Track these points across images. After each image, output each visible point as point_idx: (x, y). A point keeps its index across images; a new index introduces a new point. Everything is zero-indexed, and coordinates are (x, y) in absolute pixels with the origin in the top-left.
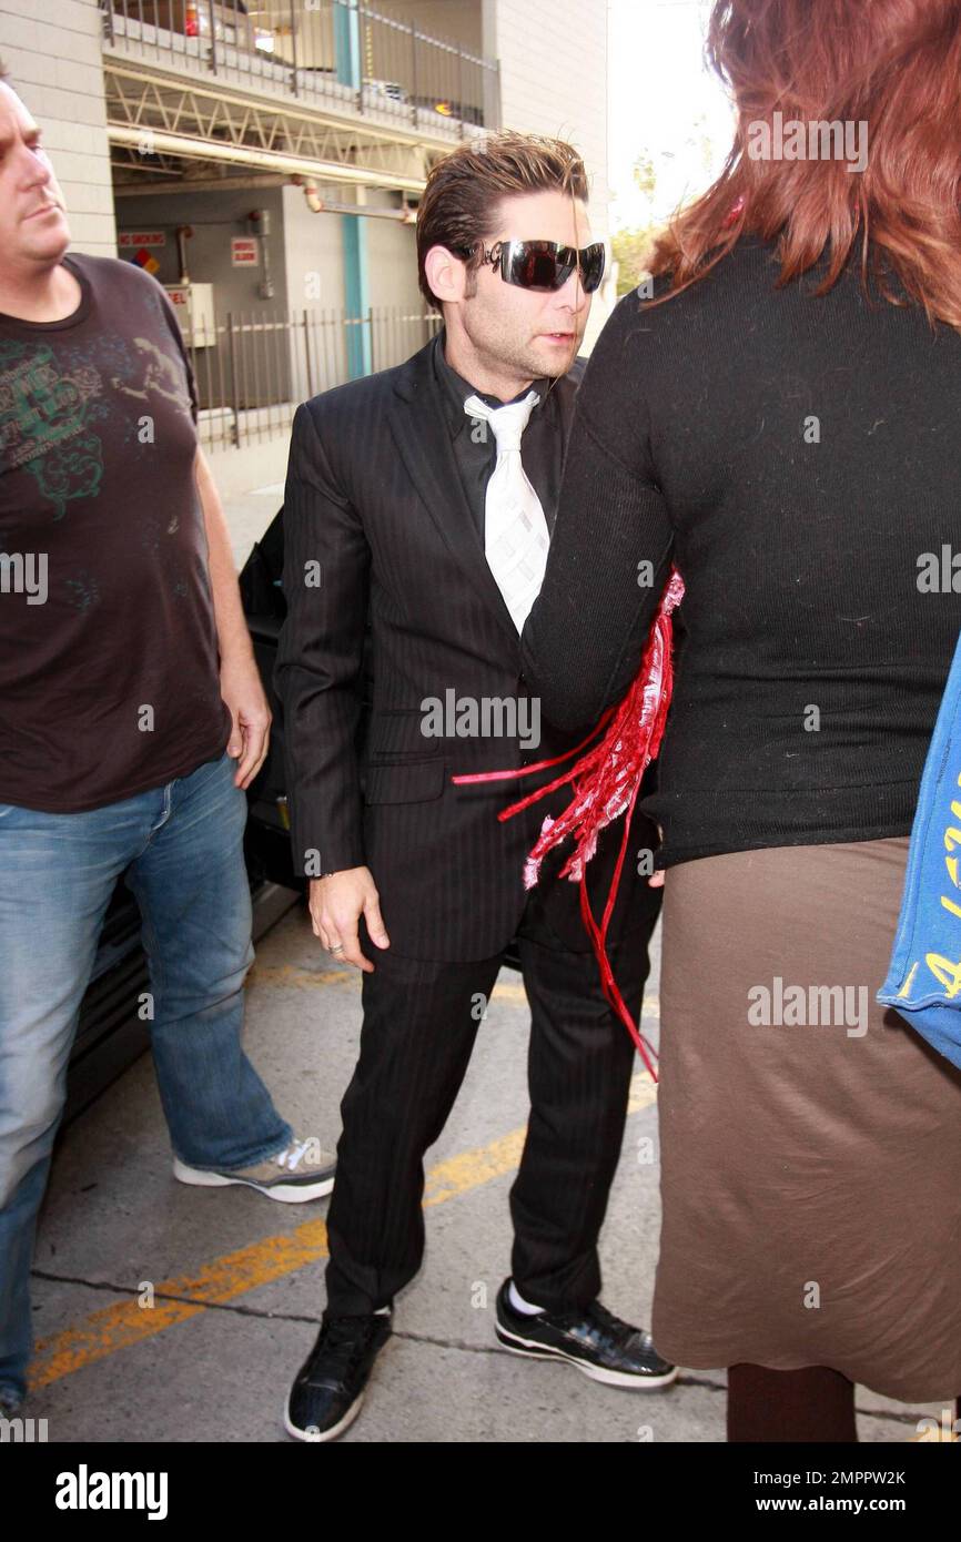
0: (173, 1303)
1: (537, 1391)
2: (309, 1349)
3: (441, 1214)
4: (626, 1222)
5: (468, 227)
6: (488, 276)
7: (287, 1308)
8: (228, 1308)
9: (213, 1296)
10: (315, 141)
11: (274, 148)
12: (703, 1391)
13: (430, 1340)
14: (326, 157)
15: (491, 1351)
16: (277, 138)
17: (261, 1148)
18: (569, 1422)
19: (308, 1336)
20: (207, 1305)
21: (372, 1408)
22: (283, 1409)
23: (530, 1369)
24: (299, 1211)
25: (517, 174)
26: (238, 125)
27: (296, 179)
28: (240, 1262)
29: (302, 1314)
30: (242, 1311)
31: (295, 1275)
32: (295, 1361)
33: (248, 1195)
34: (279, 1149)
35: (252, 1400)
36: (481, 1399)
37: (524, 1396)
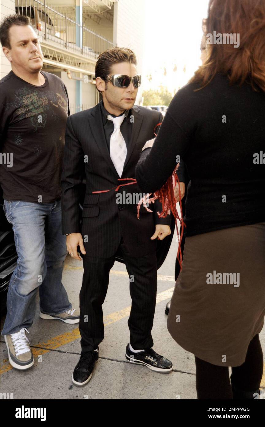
0: (41, 349)
1: (137, 372)
2: (78, 361)
3: (110, 327)
4: (156, 330)
5: (105, 72)
6: (109, 84)
7: (71, 351)
8: (55, 351)
9: (51, 347)
10: (70, 61)
11: (60, 61)
12: (179, 373)
13: (108, 359)
14: (73, 65)
15: (124, 362)
16: (61, 59)
17: (64, 309)
18: (146, 380)
19: (78, 358)
20: (50, 350)
21: (95, 376)
22: (72, 377)
23: (135, 367)
24: (73, 326)
25: (116, 58)
26: (51, 55)
27: (65, 70)
28: (58, 339)
29: (75, 352)
30: (59, 351)
31: (73, 342)
32: (74, 364)
33: (59, 321)
34: (68, 309)
35: (63, 374)
36: (123, 374)
37: (134, 374)
